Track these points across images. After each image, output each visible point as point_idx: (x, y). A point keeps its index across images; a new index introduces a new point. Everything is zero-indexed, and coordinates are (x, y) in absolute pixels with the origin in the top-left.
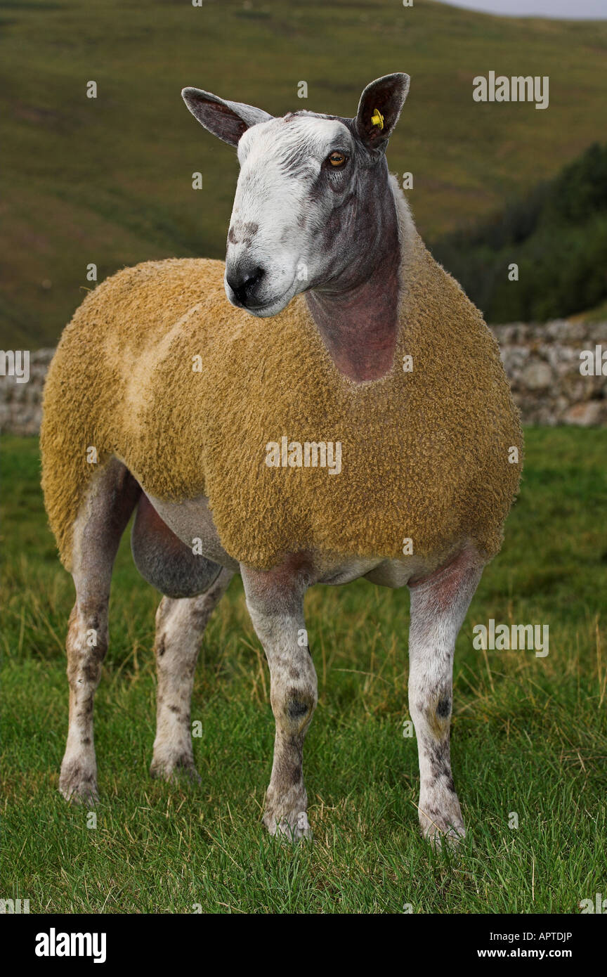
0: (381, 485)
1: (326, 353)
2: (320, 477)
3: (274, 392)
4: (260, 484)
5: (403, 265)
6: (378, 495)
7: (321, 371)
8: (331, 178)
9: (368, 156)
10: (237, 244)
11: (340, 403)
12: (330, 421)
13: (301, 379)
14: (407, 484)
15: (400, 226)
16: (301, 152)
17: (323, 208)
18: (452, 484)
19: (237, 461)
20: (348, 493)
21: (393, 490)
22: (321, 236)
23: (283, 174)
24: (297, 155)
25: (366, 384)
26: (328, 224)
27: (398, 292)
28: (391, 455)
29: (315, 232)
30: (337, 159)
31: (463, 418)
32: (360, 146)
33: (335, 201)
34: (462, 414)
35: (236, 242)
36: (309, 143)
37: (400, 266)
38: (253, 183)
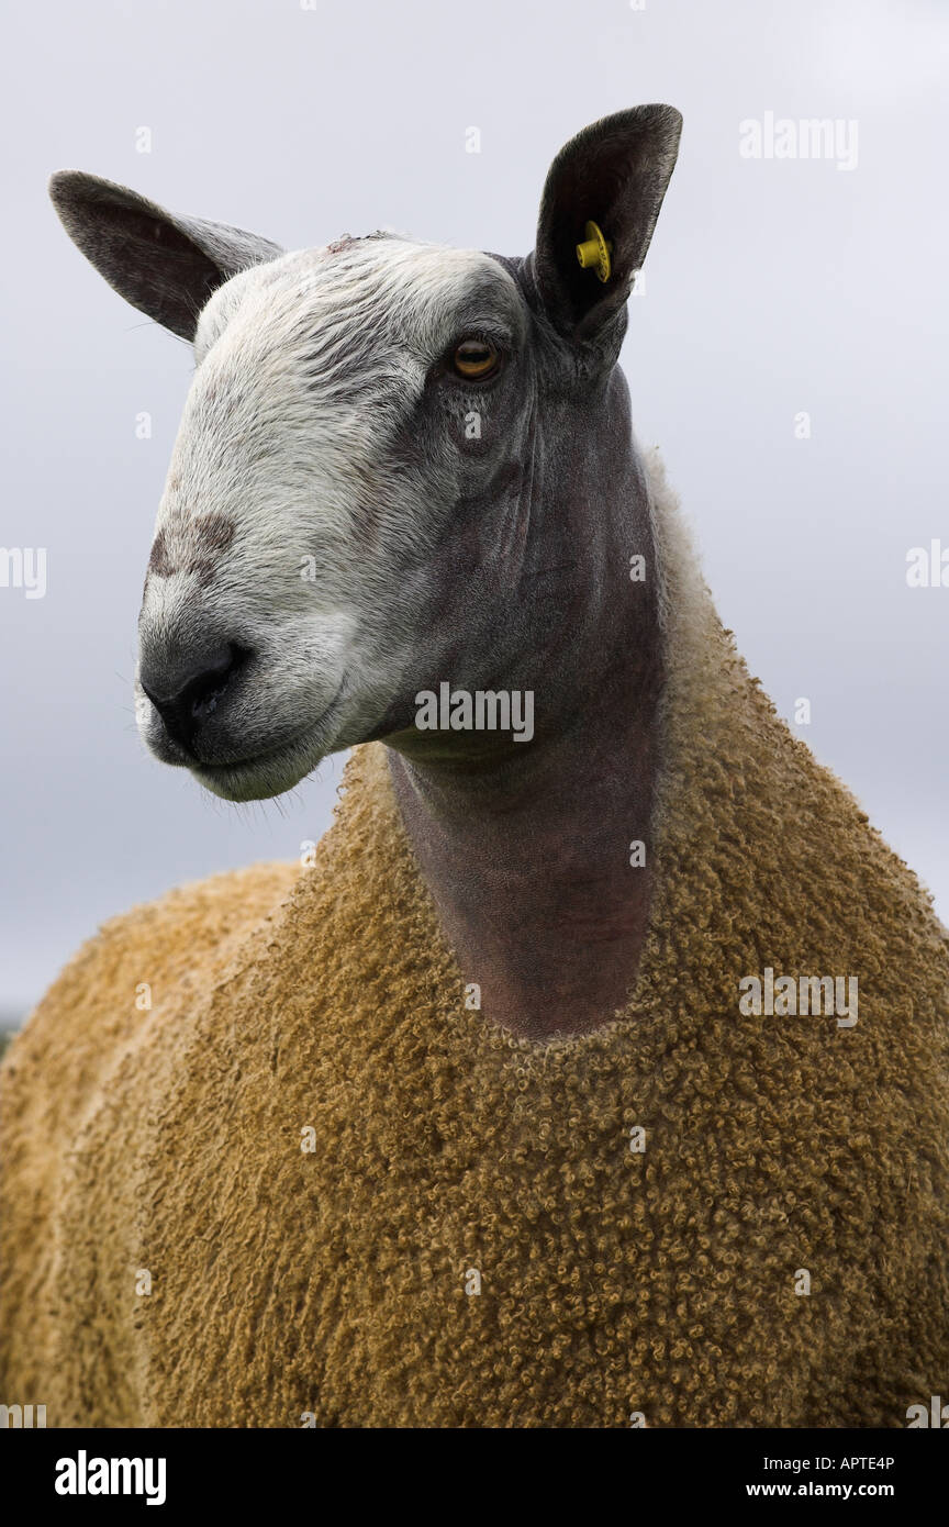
0: (593, 1353)
1: (445, 958)
2: (419, 1339)
3: (299, 1095)
4: (256, 1379)
5: (671, 699)
6: (584, 1384)
7: (433, 1013)
8: (455, 412)
9: (568, 360)
10: (172, 579)
11: (479, 1105)
12: (450, 1161)
13: (376, 1046)
14: (669, 1347)
15: (664, 583)
16: (372, 332)
17: (430, 494)
18: (806, 1355)
19: (194, 1319)
20: (497, 1382)
21: (627, 1367)
22: (420, 578)
23: (312, 387)
24: (359, 339)
25: (560, 1045)
26: (442, 541)
27: (654, 776)
28: (625, 1258)
29: (405, 562)
30: (476, 357)
31: (842, 1162)
32: (547, 331)
33: (466, 478)
34: (836, 1152)
35: (171, 572)
36: (394, 307)
37: (664, 701)
38: (224, 407)
